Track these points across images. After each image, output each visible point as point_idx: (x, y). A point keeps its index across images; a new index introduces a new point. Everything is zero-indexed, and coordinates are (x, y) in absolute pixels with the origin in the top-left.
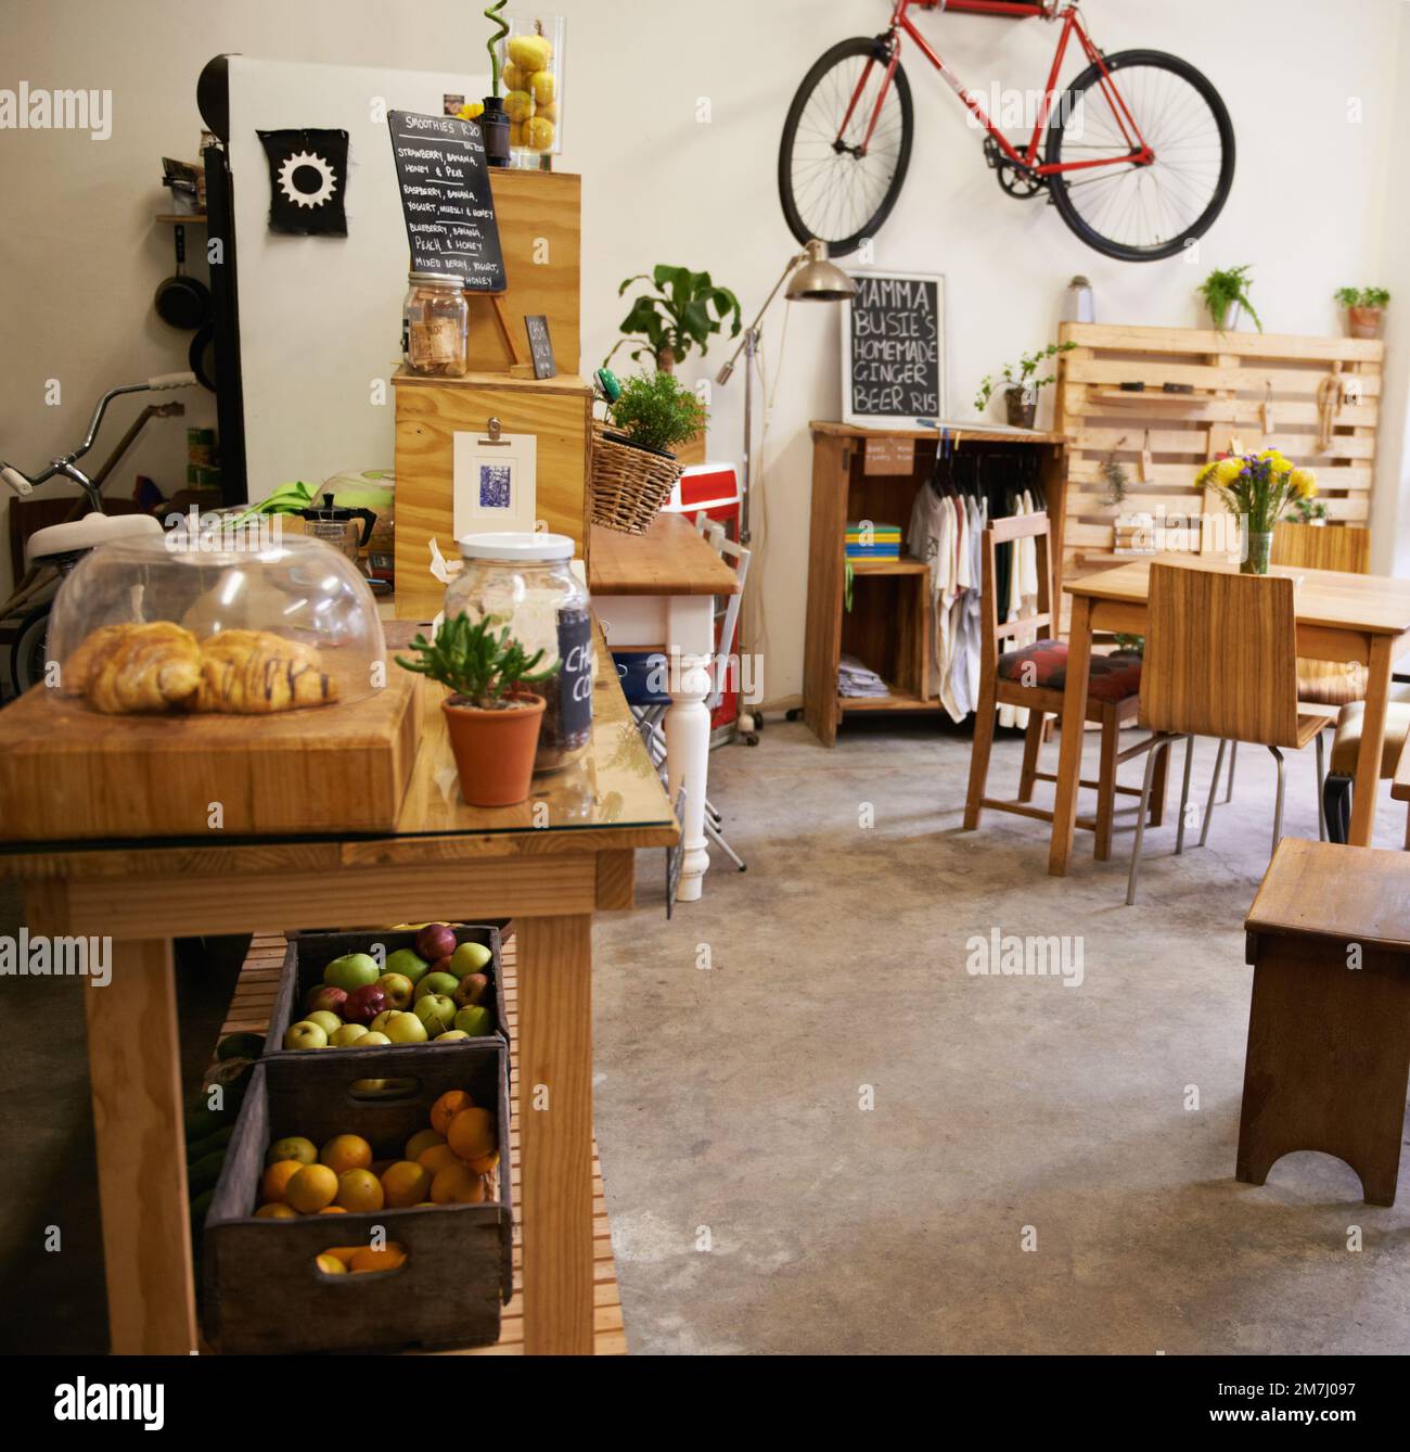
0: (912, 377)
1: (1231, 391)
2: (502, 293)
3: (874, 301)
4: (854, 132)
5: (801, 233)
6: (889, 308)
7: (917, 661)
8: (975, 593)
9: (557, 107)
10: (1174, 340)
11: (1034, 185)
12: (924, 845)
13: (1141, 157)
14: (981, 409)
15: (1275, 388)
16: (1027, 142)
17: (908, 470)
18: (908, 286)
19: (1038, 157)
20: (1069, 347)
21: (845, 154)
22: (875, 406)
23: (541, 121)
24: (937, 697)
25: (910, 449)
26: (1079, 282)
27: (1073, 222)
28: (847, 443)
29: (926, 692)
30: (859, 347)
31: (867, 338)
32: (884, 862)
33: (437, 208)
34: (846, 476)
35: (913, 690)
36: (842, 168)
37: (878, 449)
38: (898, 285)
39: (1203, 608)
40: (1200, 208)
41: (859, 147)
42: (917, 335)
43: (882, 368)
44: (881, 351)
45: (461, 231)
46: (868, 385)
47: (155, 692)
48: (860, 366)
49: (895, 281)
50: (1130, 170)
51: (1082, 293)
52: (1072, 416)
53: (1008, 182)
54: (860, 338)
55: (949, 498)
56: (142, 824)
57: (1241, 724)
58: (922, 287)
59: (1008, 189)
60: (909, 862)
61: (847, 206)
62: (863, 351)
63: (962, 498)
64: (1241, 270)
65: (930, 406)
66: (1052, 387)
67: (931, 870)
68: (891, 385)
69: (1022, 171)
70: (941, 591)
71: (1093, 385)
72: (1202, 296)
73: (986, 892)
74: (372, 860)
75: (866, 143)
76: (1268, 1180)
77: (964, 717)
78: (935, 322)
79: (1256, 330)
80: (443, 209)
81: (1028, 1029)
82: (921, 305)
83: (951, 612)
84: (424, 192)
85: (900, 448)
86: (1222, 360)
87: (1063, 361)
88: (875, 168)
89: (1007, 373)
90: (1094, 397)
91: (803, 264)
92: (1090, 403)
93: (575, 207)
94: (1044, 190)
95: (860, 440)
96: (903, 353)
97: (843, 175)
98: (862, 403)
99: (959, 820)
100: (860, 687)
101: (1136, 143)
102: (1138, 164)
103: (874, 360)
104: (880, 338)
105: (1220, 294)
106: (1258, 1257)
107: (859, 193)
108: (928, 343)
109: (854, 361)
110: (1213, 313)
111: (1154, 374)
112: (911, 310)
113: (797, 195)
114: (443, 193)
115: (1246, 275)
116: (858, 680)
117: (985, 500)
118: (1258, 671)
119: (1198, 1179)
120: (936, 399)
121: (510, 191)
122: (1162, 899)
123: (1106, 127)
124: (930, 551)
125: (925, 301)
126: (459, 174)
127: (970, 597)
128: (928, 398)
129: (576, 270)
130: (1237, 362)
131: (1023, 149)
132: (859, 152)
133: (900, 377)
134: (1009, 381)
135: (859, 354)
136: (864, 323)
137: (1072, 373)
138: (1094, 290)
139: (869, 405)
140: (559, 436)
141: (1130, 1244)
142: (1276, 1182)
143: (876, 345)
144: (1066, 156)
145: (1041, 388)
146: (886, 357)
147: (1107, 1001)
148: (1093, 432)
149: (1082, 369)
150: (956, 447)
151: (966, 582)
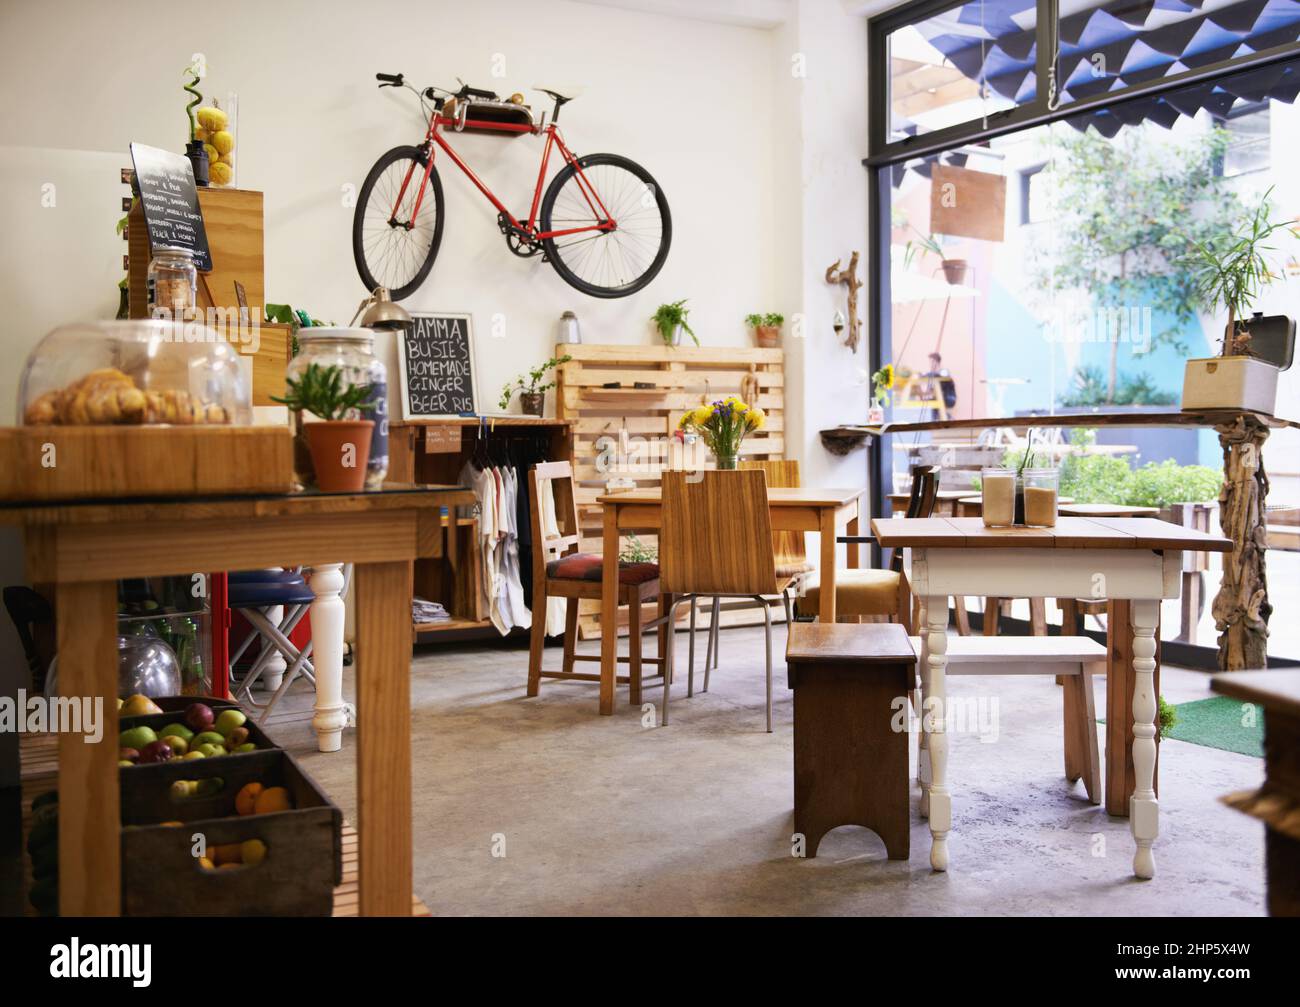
0: (452, 387)
1: (681, 388)
2: (209, 272)
3: (421, 334)
4: (404, 211)
5: (369, 283)
6: (432, 338)
7: (471, 593)
8: (512, 536)
9: (232, 156)
10: (638, 353)
11: (533, 248)
12: (500, 707)
13: (607, 226)
14: (504, 408)
15: (712, 384)
16: (527, 218)
17: (458, 449)
18: (445, 322)
19: (535, 228)
20: (566, 360)
21: (398, 228)
22: (427, 408)
23: (222, 165)
24: (488, 619)
25: (459, 433)
26: (568, 316)
27: (563, 272)
28: (412, 430)
29: (479, 616)
30: (412, 366)
31: (418, 360)
32: (475, 718)
33: (165, 210)
34: (412, 455)
35: (468, 613)
36: (396, 238)
37: (435, 434)
38: (438, 322)
39: (703, 497)
40: (650, 260)
41: (408, 222)
42: (454, 356)
43: (430, 381)
44: (428, 369)
45: (182, 227)
46: (420, 393)
47: (116, 408)
48: (413, 380)
49: (436, 319)
50: (599, 236)
51: (571, 324)
52: (569, 410)
53: (515, 246)
54: (412, 360)
55: (488, 469)
56: (120, 486)
57: (735, 580)
58: (456, 323)
59: (515, 251)
60: (493, 716)
61: (401, 266)
62: (415, 369)
63: (497, 469)
64: (680, 304)
65: (467, 406)
66: (553, 390)
67: (512, 720)
68: (438, 392)
69: (525, 237)
70: (487, 536)
71: (583, 387)
72: (655, 323)
73: (557, 728)
74: (276, 513)
75: (413, 221)
76: (817, 854)
77: (509, 631)
78: (466, 347)
79: (695, 344)
80: (169, 211)
81: (616, 795)
82: (456, 336)
83: (494, 552)
84: (156, 198)
85: (451, 433)
86: (672, 365)
87: (560, 372)
88: (418, 239)
89: (521, 382)
90: (585, 394)
91: (371, 305)
92: (583, 400)
93: (260, 214)
94: (540, 251)
95: (422, 429)
96: (445, 370)
97: (397, 242)
98: (417, 407)
99: (524, 692)
100: (429, 614)
101: (603, 217)
102: (605, 231)
103: (424, 375)
104: (427, 360)
105: (667, 322)
106: (825, 893)
107: (409, 259)
108: (462, 362)
109: (409, 377)
110: (664, 334)
111: (627, 378)
112: (449, 339)
113: (367, 255)
114: (169, 200)
115: (685, 307)
116: (427, 610)
117: (514, 469)
118: (745, 539)
119: (768, 859)
120: (471, 401)
121: (211, 203)
122: (689, 720)
123: (581, 205)
124: (475, 510)
125: (459, 332)
126: (178, 188)
127: (509, 540)
128: (465, 401)
129: (261, 258)
130: (683, 367)
131: (524, 223)
132: (409, 226)
133: (444, 387)
134: (522, 387)
135: (413, 372)
136: (415, 349)
137: (568, 379)
138: (579, 320)
139: (422, 408)
140: (267, 357)
141: (733, 895)
142: (823, 855)
143: (425, 365)
144: (555, 227)
145: (546, 392)
146: (433, 373)
147: (668, 776)
148: (584, 421)
149: (574, 376)
150: (492, 430)
151: (505, 528)
